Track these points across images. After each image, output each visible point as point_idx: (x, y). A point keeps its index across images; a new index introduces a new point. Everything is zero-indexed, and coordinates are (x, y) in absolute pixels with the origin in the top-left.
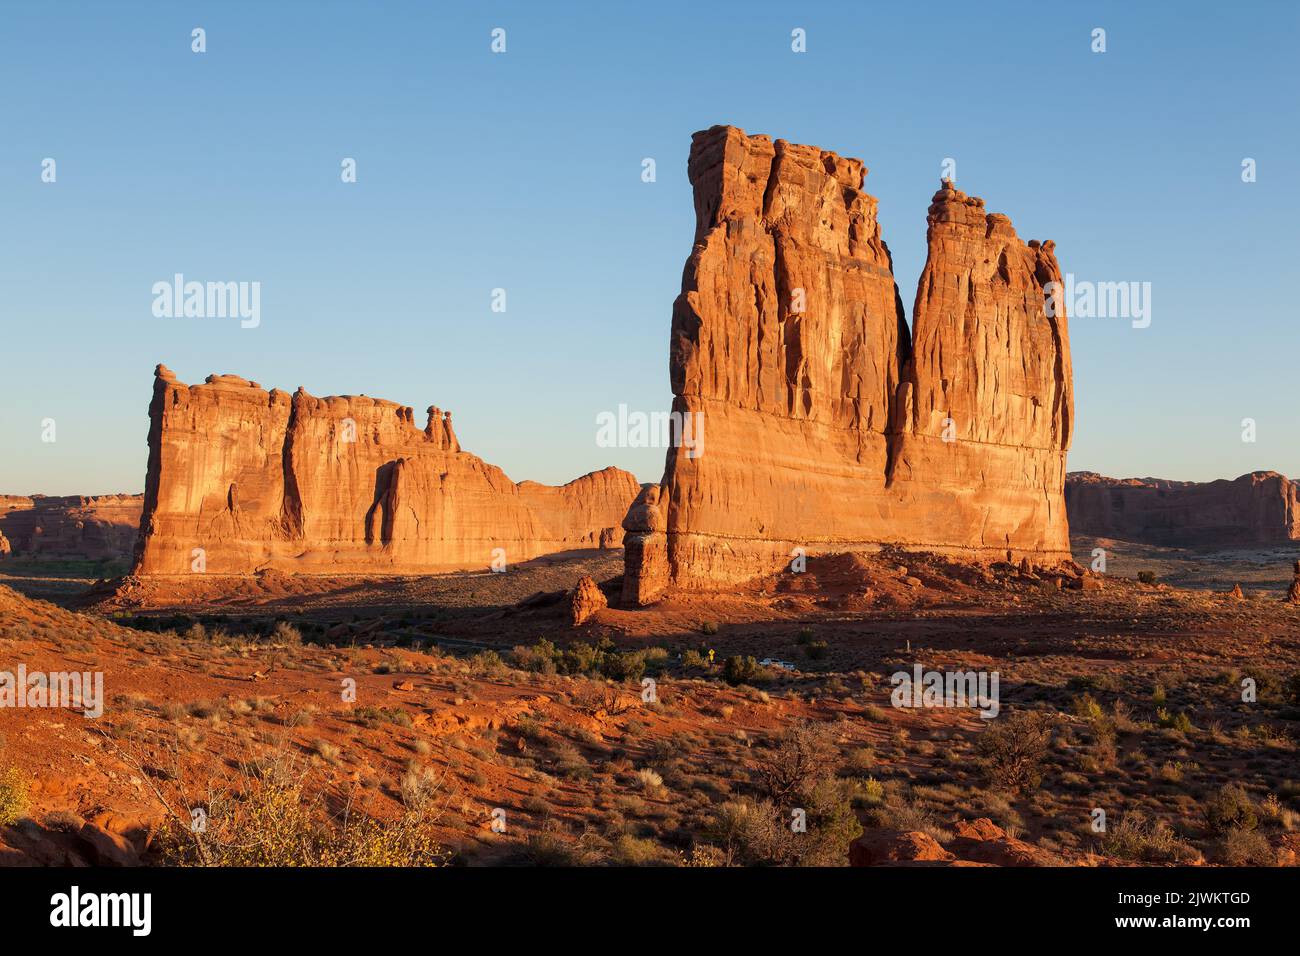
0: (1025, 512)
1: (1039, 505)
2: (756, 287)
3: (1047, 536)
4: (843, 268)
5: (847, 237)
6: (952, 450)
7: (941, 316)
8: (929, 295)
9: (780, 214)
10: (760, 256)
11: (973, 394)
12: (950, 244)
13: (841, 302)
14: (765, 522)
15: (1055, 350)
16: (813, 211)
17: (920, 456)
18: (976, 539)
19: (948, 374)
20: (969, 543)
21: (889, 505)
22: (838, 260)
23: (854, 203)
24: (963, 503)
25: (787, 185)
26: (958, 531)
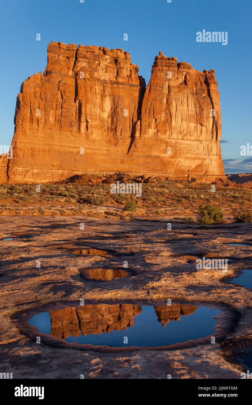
0: (198, 162)
1: (205, 159)
2: (61, 91)
3: (209, 170)
4: (111, 85)
5: (115, 75)
6: (159, 142)
7: (154, 98)
8: (150, 91)
9: (79, 68)
10: (63, 82)
11: (170, 123)
12: (159, 74)
13: (110, 95)
14: (55, 164)
15: (212, 107)
16: (95, 67)
17: (141, 144)
18: (172, 170)
19: (158, 117)
20: (167, 172)
21: (126, 159)
22: (109, 82)
23: (118, 63)
24: (164, 159)
25: (81, 59)
26: (161, 168)
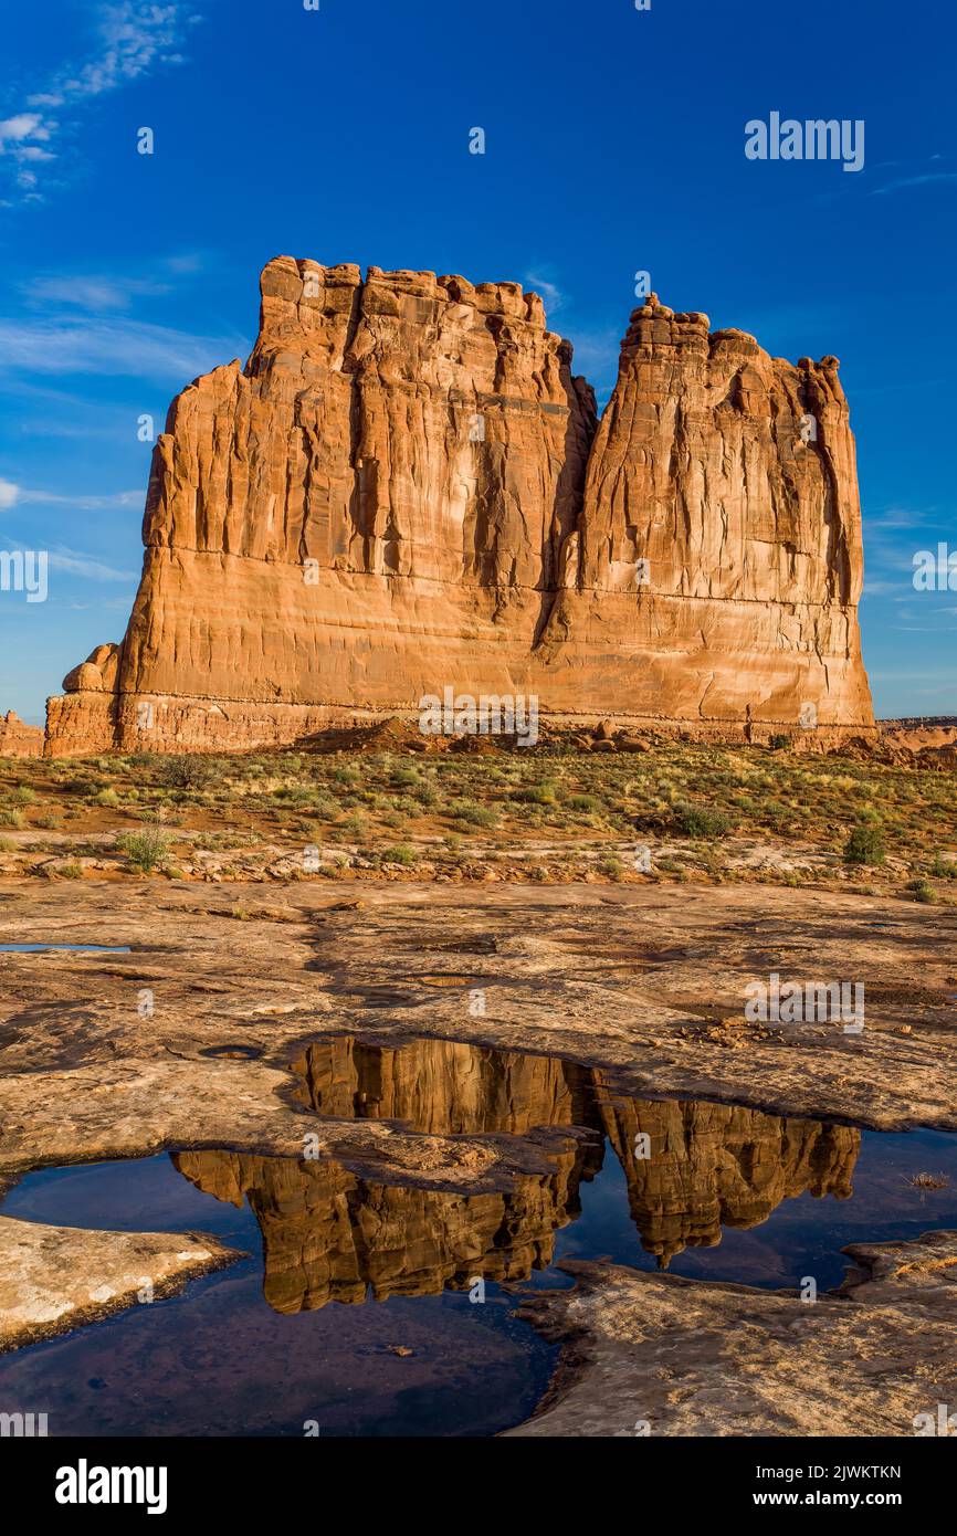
0: (781, 679)
1: (807, 670)
2: (304, 429)
3: (821, 708)
4: (479, 406)
5: (492, 372)
6: (645, 606)
7: (627, 453)
8: (612, 430)
9: (367, 350)
10: (313, 395)
11: (684, 540)
12: (645, 370)
13: (474, 445)
14: (283, 683)
16: (422, 344)
18: (689, 708)
19: (640, 519)
20: (672, 713)
21: (529, 668)
22: (471, 397)
23: (502, 333)
24: (664, 667)
25: (376, 317)
26: (652, 699)
